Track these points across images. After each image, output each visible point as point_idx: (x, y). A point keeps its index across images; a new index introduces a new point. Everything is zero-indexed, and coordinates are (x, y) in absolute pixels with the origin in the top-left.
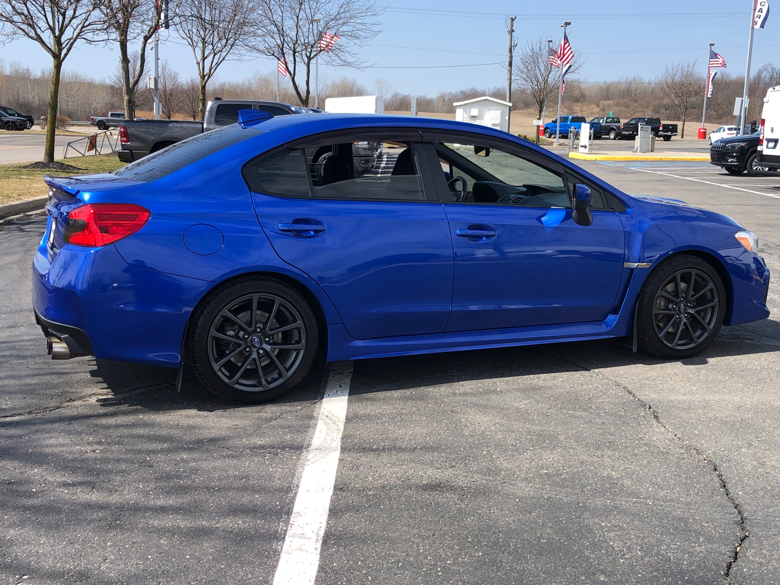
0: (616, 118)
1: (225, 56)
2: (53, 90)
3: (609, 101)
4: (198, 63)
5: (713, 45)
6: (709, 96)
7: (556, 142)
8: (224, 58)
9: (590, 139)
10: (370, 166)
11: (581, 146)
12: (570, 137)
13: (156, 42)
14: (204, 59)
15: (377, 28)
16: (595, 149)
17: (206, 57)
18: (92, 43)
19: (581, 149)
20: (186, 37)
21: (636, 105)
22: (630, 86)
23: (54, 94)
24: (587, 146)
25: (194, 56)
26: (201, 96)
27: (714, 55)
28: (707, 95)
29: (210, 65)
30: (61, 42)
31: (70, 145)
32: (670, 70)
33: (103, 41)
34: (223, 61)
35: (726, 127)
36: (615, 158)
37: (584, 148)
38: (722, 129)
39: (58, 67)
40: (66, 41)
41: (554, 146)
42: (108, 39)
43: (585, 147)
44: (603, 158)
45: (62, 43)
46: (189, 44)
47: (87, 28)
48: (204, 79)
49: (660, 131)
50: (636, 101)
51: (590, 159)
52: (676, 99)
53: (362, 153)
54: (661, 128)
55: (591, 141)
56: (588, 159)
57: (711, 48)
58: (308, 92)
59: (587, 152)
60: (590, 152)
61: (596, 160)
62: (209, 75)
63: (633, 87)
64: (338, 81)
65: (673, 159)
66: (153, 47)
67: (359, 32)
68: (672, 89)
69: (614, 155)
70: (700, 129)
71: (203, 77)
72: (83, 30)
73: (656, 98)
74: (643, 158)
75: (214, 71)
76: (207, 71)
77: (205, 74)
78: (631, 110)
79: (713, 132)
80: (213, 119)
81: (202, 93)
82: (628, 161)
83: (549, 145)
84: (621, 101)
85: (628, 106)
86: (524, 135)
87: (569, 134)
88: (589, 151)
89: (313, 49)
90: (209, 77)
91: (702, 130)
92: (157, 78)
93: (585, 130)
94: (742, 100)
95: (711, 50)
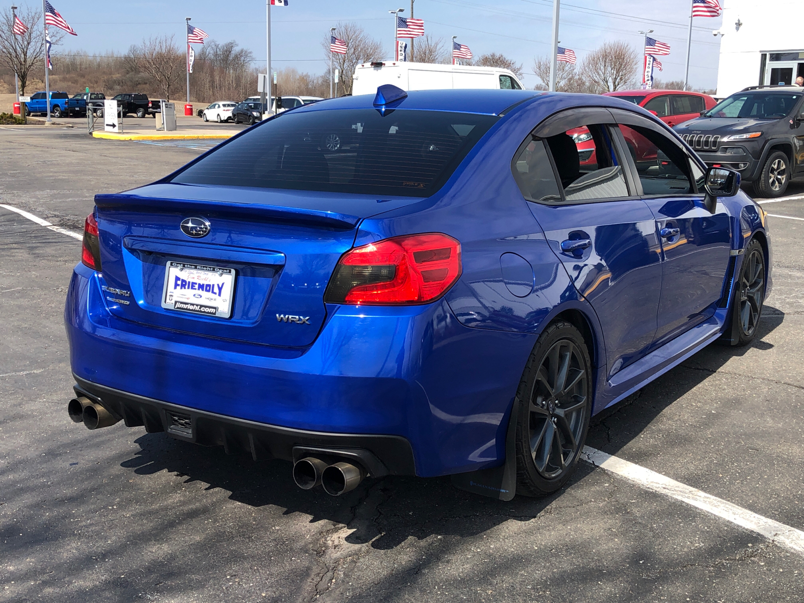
0: (100, 94)
3: (54, 76)
5: (190, 19)
6: (191, 72)
7: (48, 121)
9: (119, 116)
11: (107, 125)
12: (89, 115)
16: (127, 128)
19: (107, 128)
21: (84, 80)
22: (74, 60)
24: (116, 124)
27: (191, 30)
28: (189, 70)
32: (148, 44)
35: (221, 103)
36: (152, 137)
37: (112, 127)
38: (217, 106)
41: (46, 125)
43: (114, 126)
44: (139, 137)
49: (150, 108)
50: (83, 76)
51: (124, 139)
52: (158, 75)
54: (150, 105)
55: (121, 119)
56: (121, 139)
57: (187, 22)
59: (117, 131)
60: (121, 131)
61: (131, 140)
63: (78, 62)
65: (209, 137)
68: (152, 64)
69: (147, 134)
70: (186, 106)
73: (104, 73)
74: (179, 137)
78: (79, 85)
79: (208, 108)
82: (166, 140)
83: (36, 124)
84: (67, 76)
85: (75, 82)
86: (9, 113)
87: (87, 112)
88: (119, 129)
91: (188, 107)
93: (111, 107)
94: (265, 76)
95: (188, 24)
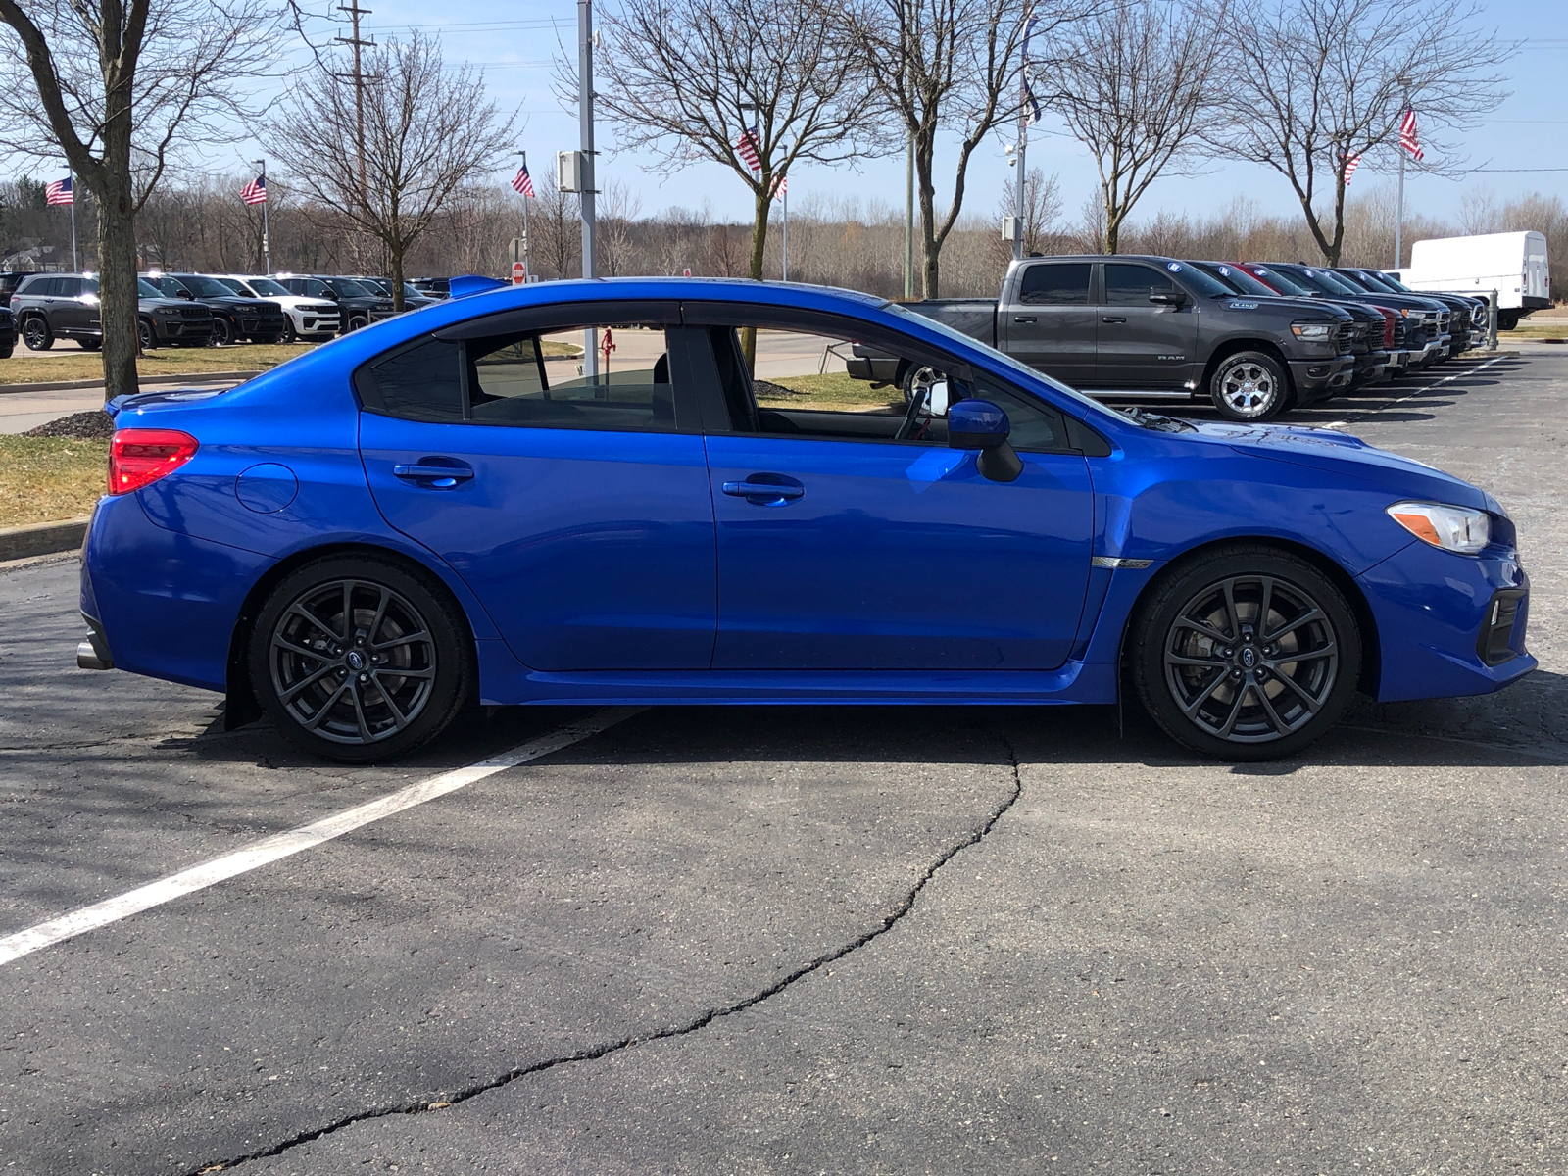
1: (1159, 168)
2: (754, 251)
4: (1106, 186)
8: (1156, 173)
10: (1331, 380)
13: (1021, 151)
14: (1117, 175)
15: (1497, 89)
17: (1121, 174)
18: (829, 163)
20: (1086, 136)
23: (755, 258)
25: (1098, 172)
26: (1108, 249)
29: (1126, 188)
30: (769, 164)
31: (834, 349)
33: (845, 157)
34: (1154, 179)
39: (763, 210)
40: (779, 162)
42: (854, 154)
45: (772, 165)
46: (1092, 148)
47: (811, 137)
48: (1114, 216)
53: (1311, 351)
58: (1340, 230)
62: (1125, 208)
64: (1519, 202)
66: (1015, 161)
67: (1457, 101)
71: (1114, 212)
72: (804, 140)
75: (1135, 200)
76: (1120, 200)
77: (1117, 206)
80: (1016, 294)
81: (1110, 243)
89: (1354, 141)
90: (1124, 213)
92: (1020, 220)
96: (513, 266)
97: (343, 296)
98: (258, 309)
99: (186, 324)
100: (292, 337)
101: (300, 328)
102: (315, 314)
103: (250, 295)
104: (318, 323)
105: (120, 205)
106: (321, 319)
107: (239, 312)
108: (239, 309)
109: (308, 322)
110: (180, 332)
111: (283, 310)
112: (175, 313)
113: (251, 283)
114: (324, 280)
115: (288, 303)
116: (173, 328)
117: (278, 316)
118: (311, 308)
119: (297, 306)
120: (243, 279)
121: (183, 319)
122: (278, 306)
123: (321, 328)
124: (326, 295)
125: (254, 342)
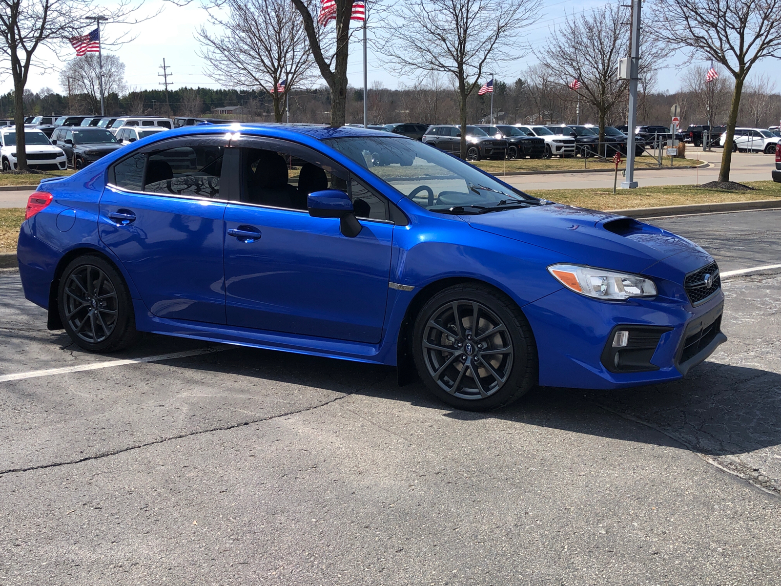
96: (673, 119)
97: (580, 135)
98: (532, 142)
99: (494, 149)
100: (550, 155)
101: (554, 151)
102: (562, 144)
103: (532, 134)
104: (563, 149)
105: (340, 93)
106: (565, 147)
107: (523, 144)
108: (523, 142)
109: (558, 148)
110: (491, 153)
111: (545, 142)
112: (490, 144)
113: (534, 129)
114: (572, 127)
115: (548, 139)
116: (488, 151)
117: (542, 145)
118: (560, 141)
119: (553, 141)
120: (530, 127)
121: (493, 147)
122: (543, 140)
123: (565, 151)
124: (571, 135)
125: (531, 158)
